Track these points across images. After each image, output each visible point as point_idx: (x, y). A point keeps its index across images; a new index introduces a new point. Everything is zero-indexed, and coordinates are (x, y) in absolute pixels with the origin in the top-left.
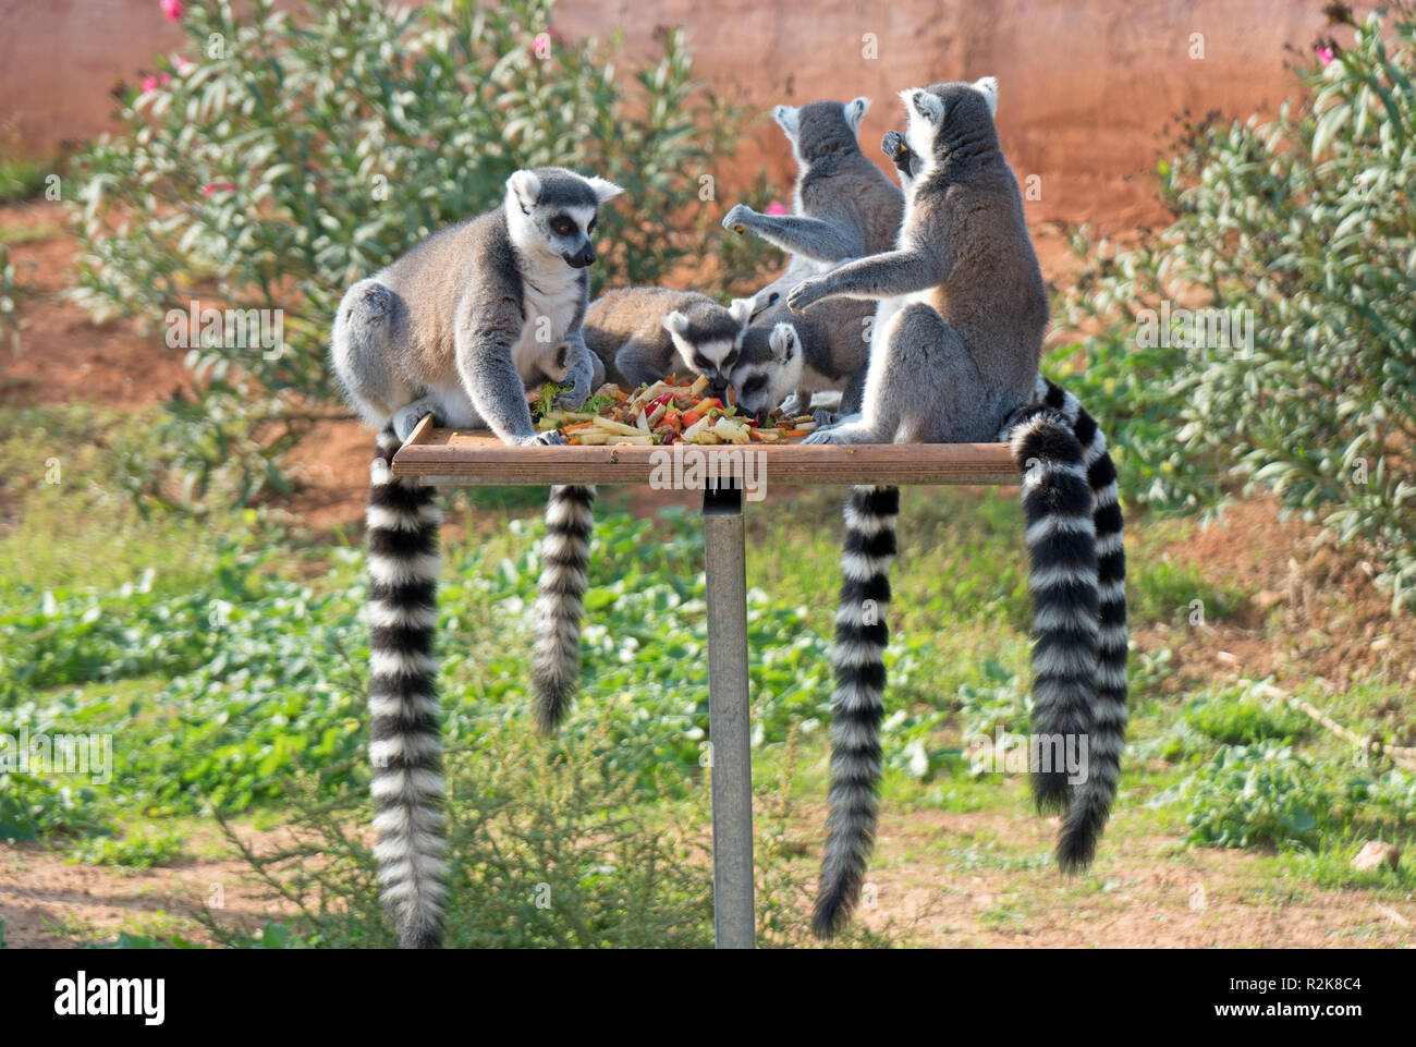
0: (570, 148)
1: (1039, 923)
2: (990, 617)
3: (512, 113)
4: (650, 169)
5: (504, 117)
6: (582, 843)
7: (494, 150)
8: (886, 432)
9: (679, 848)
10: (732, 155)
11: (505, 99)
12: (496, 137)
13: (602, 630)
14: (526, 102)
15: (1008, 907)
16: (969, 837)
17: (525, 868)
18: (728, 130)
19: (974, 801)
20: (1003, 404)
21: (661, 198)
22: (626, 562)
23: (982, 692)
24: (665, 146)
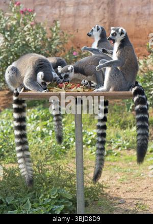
0: (38, 42)
1: (129, 181)
2: (116, 127)
3: (27, 36)
4: (53, 46)
5: (26, 37)
6: (47, 167)
7: (24, 42)
8: (108, 89)
9: (64, 168)
10: (67, 43)
11: (26, 33)
12: (24, 40)
13: (46, 129)
14: (30, 34)
15: (123, 179)
16: (115, 166)
17: (36, 172)
18: (66, 39)
19: (115, 160)
20: (130, 84)
21: (54, 51)
22: (49, 117)
23: (116, 140)
24: (55, 41)
